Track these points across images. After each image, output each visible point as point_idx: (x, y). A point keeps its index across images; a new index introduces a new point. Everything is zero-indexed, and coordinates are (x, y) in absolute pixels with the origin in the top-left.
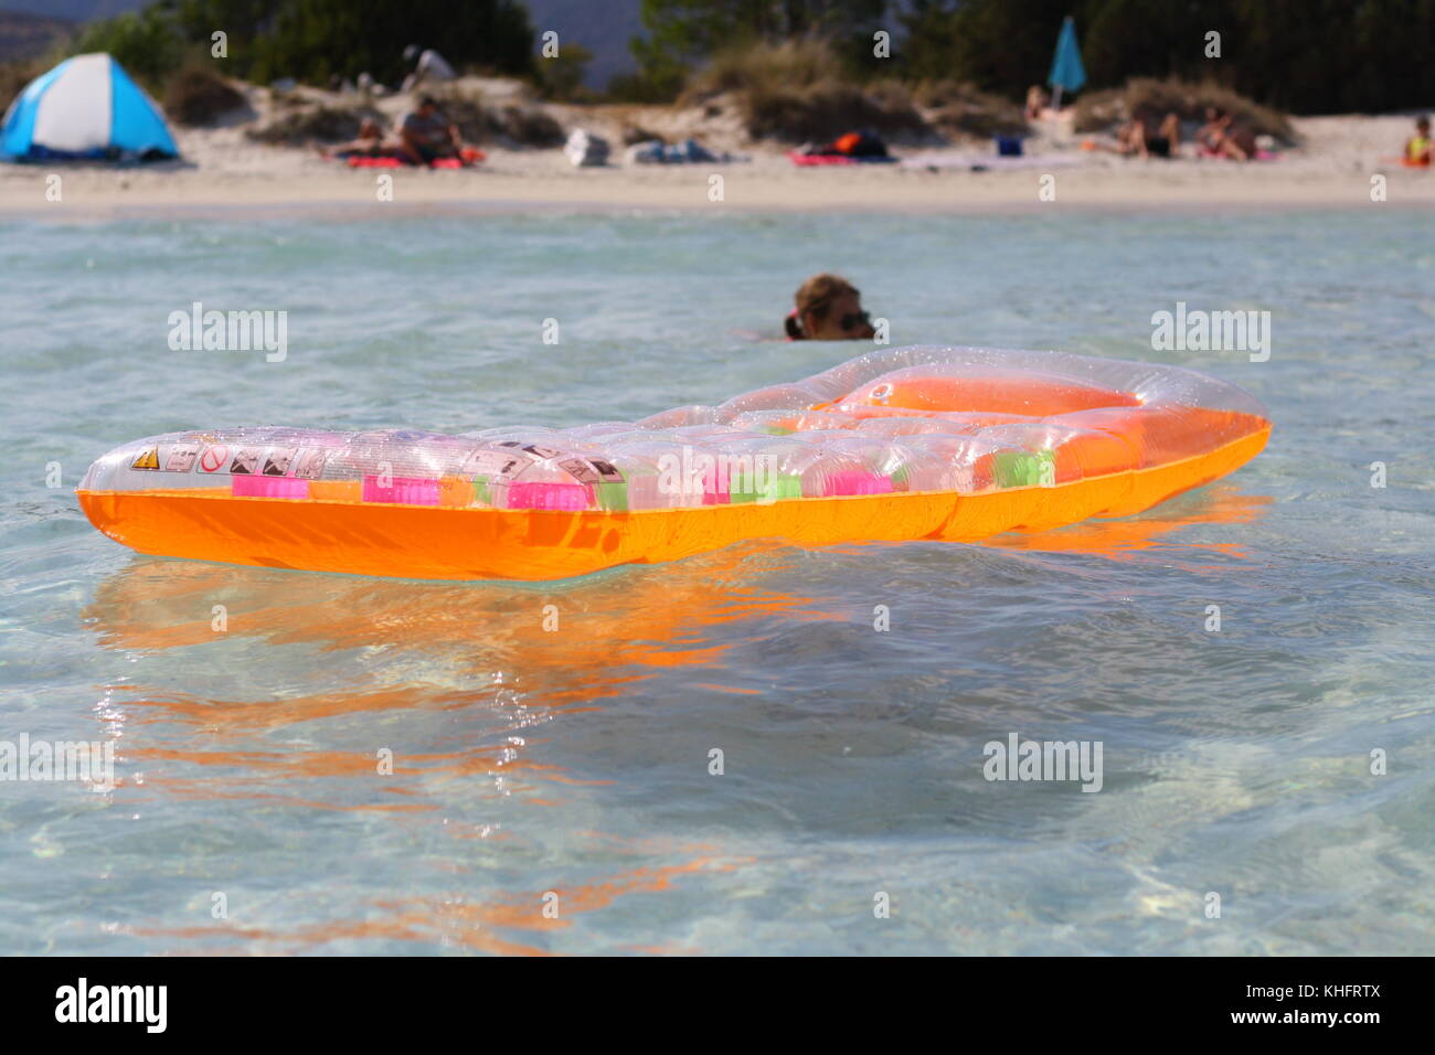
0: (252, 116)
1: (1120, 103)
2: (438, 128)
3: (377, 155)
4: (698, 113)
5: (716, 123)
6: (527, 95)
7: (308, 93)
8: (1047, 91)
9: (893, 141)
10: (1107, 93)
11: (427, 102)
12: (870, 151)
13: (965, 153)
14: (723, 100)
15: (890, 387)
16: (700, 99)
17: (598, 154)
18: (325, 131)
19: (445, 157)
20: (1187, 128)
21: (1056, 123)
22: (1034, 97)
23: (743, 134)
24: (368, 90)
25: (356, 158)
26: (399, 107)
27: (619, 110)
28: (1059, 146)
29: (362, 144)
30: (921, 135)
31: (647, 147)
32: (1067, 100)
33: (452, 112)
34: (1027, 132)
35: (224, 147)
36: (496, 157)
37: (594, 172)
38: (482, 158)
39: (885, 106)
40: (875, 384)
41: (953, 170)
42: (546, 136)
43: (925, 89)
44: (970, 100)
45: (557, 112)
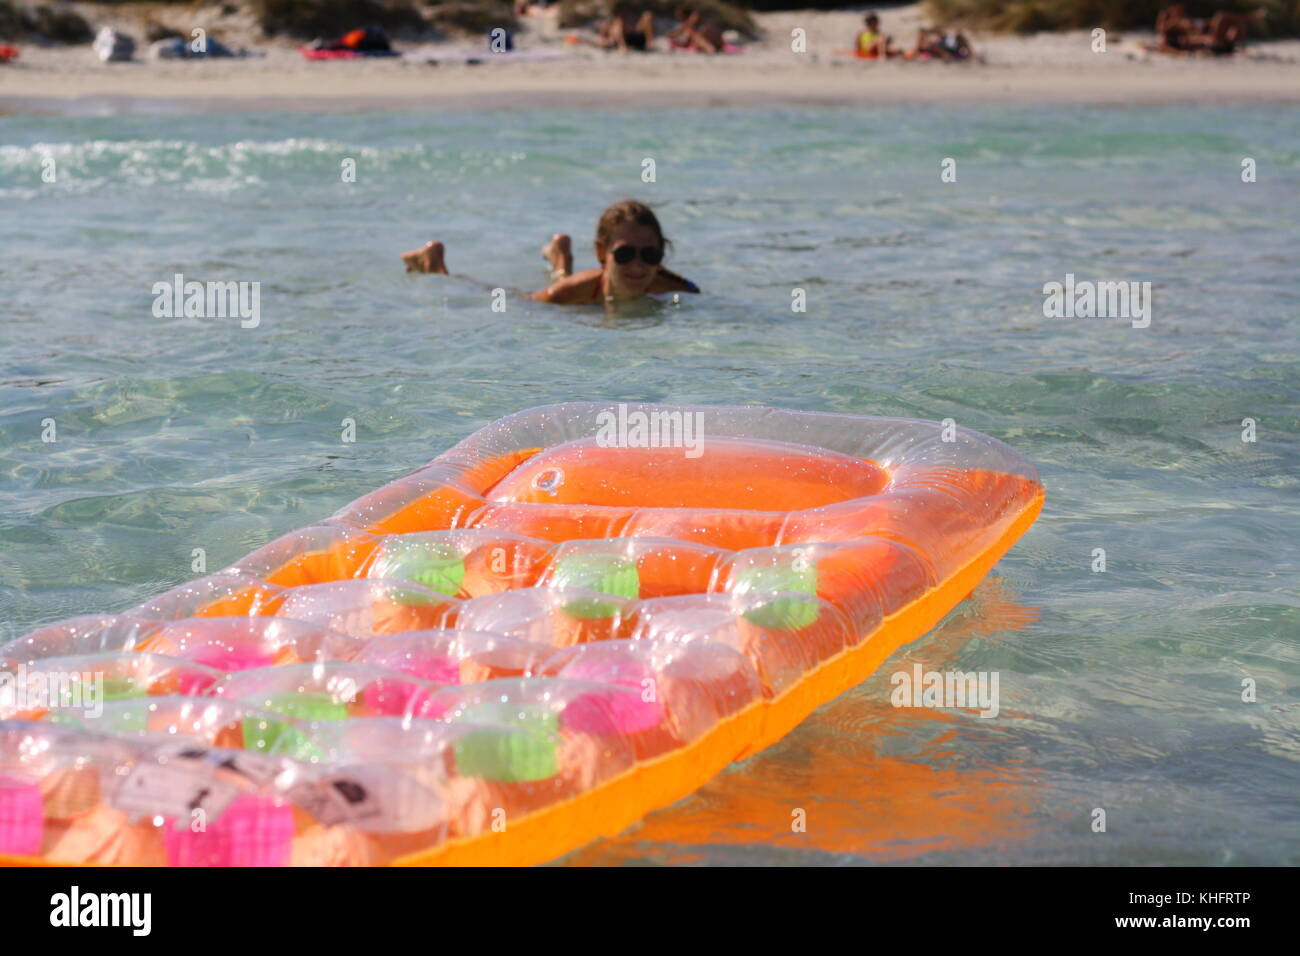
1: (600, 1)
4: (215, 12)
5: (232, 20)
13: (461, 48)
15: (559, 475)
17: (123, 51)
21: (542, 19)
23: (259, 31)
27: (142, 8)
28: (546, 41)
30: (421, 30)
34: (517, 28)
36: (29, 53)
37: (121, 67)
38: (16, 54)
39: (387, 5)
40: (536, 465)
41: (451, 63)
42: (76, 34)
45: (84, 10)
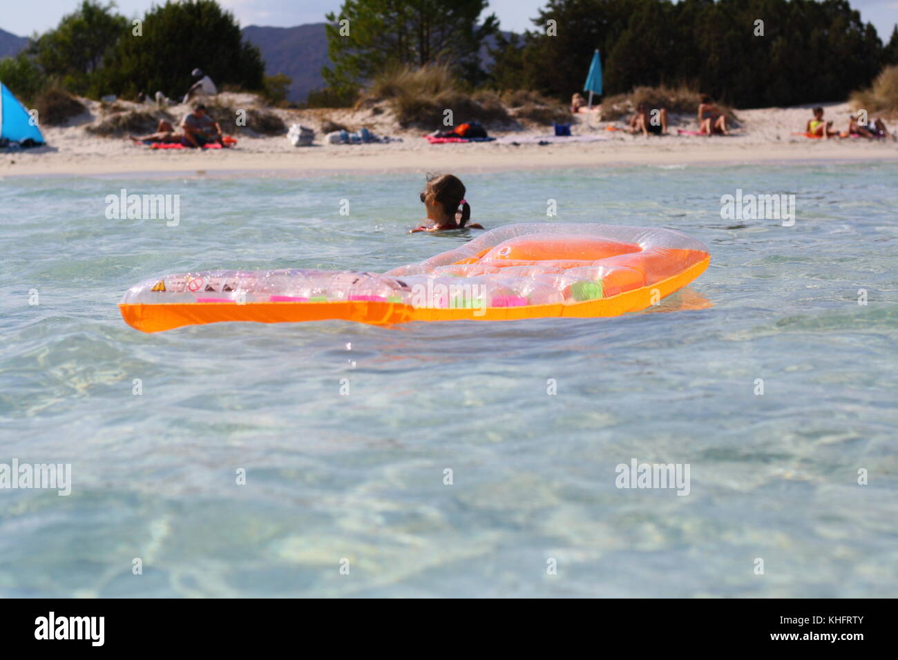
0: (90, 118)
1: (629, 102)
2: (207, 124)
3: (169, 141)
4: (369, 112)
5: (379, 118)
6: (262, 103)
7: (125, 104)
8: (584, 96)
9: (489, 128)
10: (621, 96)
11: (201, 108)
12: (476, 134)
13: (534, 134)
14: (382, 104)
16: (369, 103)
17: (307, 139)
18: (136, 127)
19: (212, 142)
20: (671, 117)
21: (590, 115)
22: (575, 100)
23: (397, 125)
24: (161, 101)
25: (156, 143)
26: (182, 111)
27: (319, 111)
28: (593, 129)
29: (160, 135)
30: (507, 124)
31: (337, 133)
32: (596, 101)
33: (215, 114)
34: (573, 121)
35: (74, 137)
36: (243, 141)
37: (306, 149)
38: (235, 142)
39: (484, 106)
40: (501, 246)
41: (527, 144)
42: (274, 128)
43: (508, 95)
44: (536, 102)
45: (280, 113)
